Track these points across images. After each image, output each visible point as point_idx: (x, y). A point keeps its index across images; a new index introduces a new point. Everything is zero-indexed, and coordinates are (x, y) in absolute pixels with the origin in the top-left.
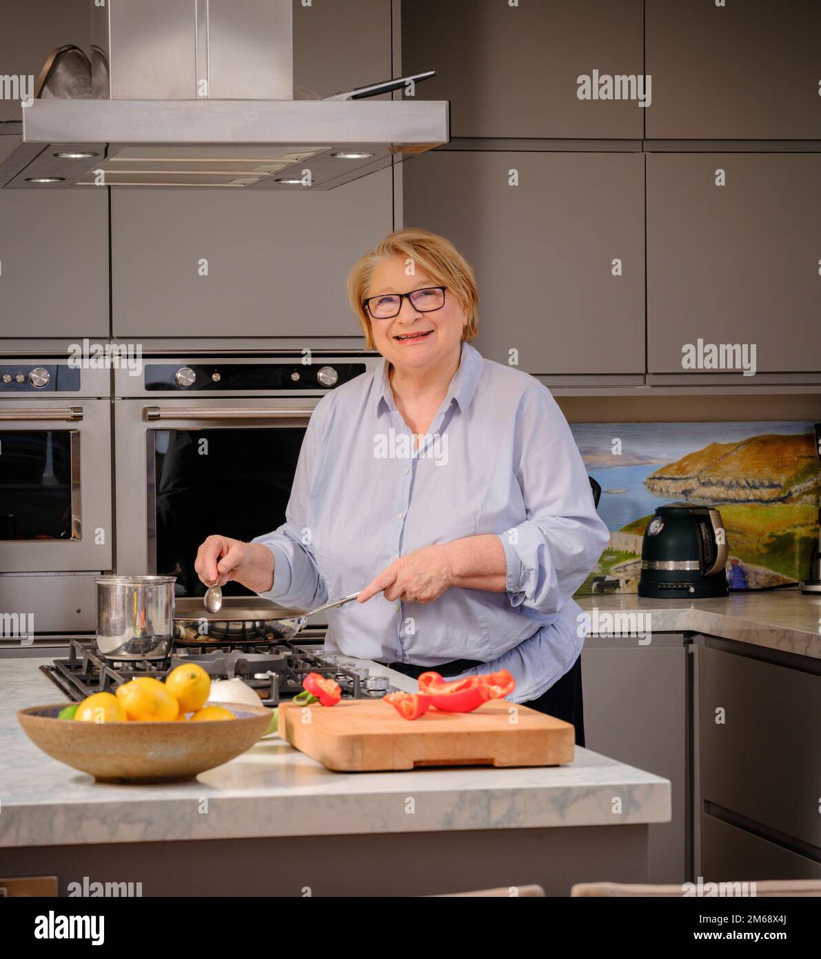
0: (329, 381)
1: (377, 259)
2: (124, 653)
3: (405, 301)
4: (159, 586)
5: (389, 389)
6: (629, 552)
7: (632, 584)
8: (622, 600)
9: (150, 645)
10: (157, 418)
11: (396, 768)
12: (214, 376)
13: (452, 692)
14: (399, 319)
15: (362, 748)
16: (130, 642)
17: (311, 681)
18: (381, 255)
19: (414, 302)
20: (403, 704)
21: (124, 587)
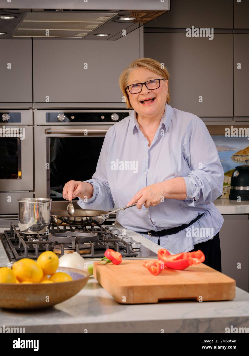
0: (115, 119)
1: (131, 70)
2: (30, 231)
3: (144, 86)
4: (45, 203)
5: (137, 123)
6: (225, 183)
7: (227, 195)
8: (223, 201)
9: (41, 228)
10: (50, 133)
11: (150, 302)
12: (72, 117)
13: (174, 260)
14: (141, 93)
15: (133, 292)
16: (32, 227)
17: (108, 253)
18: (132, 68)
19: (147, 85)
20: (152, 268)
21: (30, 204)
